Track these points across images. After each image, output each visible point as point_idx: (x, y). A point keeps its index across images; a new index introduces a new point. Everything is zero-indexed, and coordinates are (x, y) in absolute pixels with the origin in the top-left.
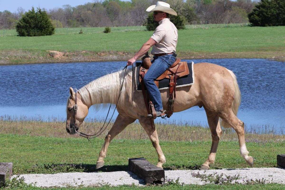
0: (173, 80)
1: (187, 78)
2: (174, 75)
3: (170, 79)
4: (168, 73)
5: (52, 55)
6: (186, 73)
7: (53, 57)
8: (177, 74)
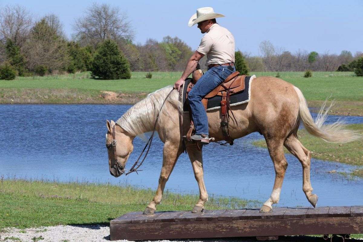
0: (226, 98)
1: (242, 94)
2: (227, 91)
3: (222, 96)
4: (220, 89)
5: (104, 96)
6: (241, 88)
7: (104, 98)
8: (231, 90)
